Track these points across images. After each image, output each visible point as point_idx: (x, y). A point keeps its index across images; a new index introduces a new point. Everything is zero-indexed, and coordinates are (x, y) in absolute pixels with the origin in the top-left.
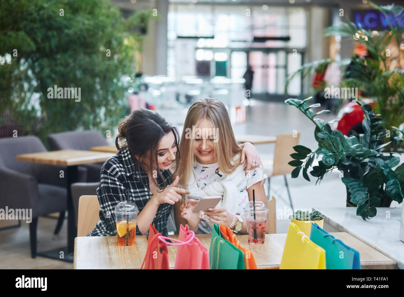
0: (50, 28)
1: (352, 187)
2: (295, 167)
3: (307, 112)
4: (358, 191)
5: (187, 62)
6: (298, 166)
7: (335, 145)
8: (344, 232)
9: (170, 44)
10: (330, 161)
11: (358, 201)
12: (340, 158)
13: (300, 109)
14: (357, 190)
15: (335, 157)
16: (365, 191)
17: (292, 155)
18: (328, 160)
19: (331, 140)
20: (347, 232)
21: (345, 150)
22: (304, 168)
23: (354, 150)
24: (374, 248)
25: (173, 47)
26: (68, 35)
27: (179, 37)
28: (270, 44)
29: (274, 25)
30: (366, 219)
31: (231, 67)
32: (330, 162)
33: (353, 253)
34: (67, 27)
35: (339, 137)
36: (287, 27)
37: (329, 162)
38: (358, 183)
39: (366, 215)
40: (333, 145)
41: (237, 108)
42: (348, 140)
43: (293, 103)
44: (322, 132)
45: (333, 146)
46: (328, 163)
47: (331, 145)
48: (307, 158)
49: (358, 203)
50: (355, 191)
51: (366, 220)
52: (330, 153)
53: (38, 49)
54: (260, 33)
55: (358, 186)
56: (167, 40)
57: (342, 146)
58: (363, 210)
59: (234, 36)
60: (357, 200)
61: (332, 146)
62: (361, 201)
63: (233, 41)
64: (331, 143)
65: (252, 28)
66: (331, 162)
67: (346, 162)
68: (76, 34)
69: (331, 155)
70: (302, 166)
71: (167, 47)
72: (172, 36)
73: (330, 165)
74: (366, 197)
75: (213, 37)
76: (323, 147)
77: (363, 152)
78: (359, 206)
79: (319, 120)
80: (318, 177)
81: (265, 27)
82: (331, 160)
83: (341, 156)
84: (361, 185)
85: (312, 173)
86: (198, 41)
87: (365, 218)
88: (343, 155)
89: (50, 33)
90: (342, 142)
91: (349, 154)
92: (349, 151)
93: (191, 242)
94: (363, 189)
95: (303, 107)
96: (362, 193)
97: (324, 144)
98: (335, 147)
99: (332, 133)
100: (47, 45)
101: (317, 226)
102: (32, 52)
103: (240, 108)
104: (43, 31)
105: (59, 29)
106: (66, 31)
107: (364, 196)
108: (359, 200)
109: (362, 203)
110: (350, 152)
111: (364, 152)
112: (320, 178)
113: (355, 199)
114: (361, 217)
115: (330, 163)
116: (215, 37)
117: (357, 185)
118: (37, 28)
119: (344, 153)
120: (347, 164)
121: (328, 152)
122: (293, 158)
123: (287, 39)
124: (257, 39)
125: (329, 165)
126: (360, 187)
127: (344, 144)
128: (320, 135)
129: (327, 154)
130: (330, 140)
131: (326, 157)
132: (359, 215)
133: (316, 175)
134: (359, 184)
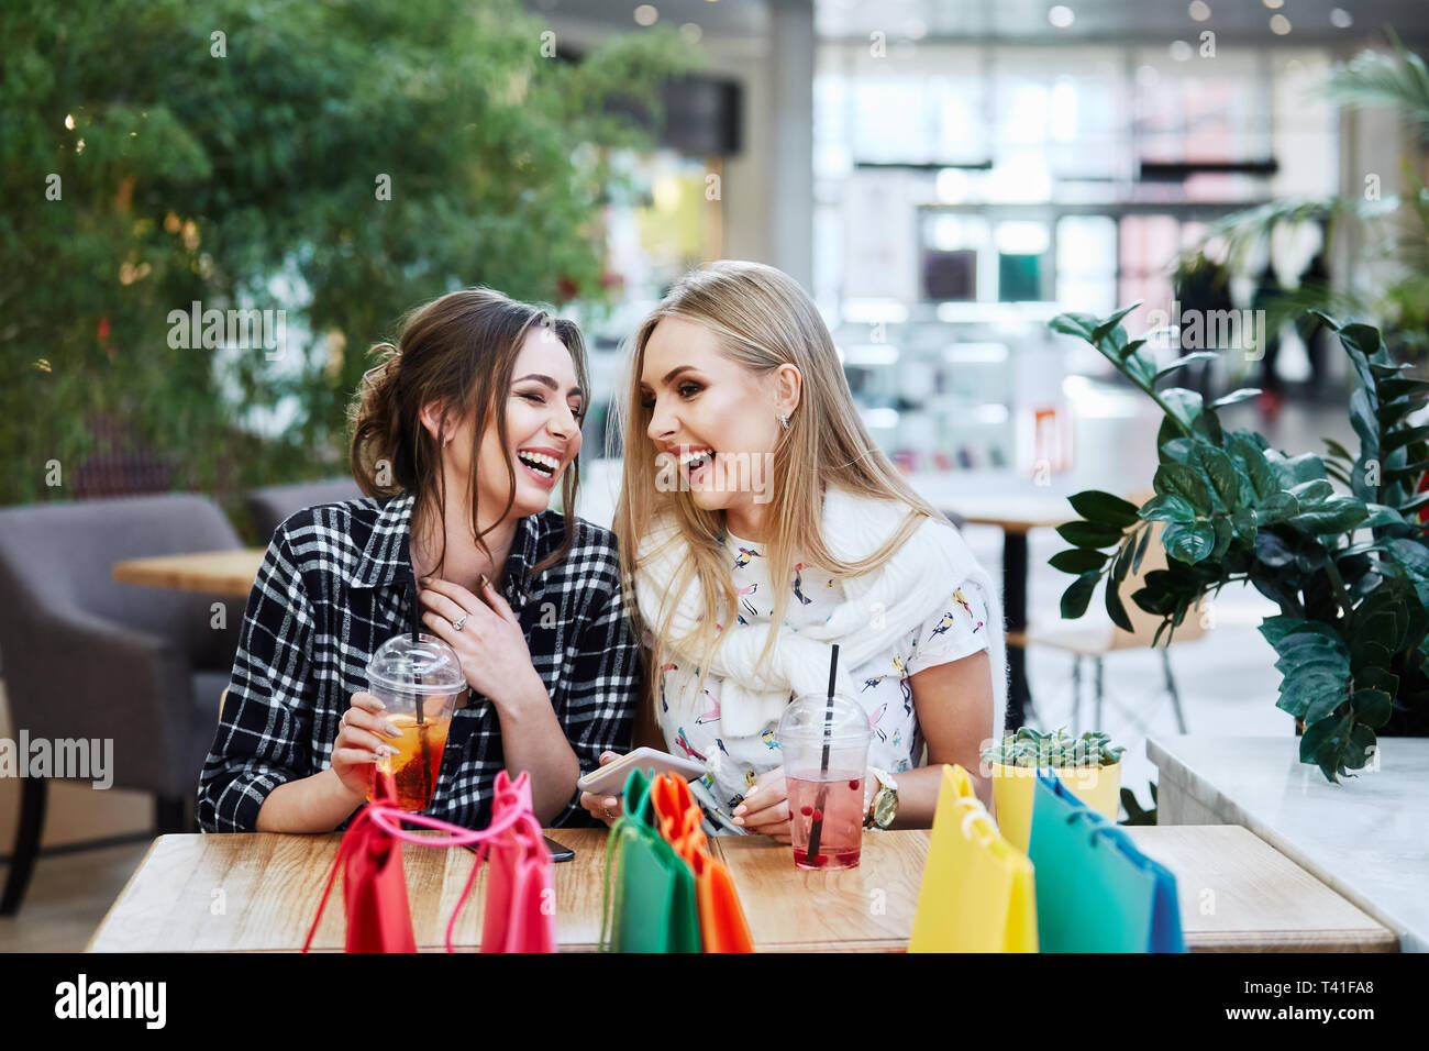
0: (274, 96)
1: (1290, 651)
2: (1074, 578)
3: (1131, 359)
4: (1310, 665)
5: (884, 256)
6: (1087, 574)
7: (1221, 483)
8: (1238, 823)
9: (823, 190)
10: (1194, 547)
11: (1308, 707)
12: (1235, 534)
13: (1100, 348)
14: (1307, 661)
15: (1215, 530)
16: (1340, 666)
17: (1066, 530)
18: (1186, 541)
19: (1207, 465)
20: (1247, 826)
21: (1263, 504)
22: (1110, 578)
23: (1293, 501)
24: (1328, 880)
25: (836, 204)
26: (339, 123)
27: (863, 166)
28: (1203, 188)
29: (1220, 118)
30: (1338, 775)
31: (1055, 274)
32: (1194, 551)
33: (1151, 878)
34: (338, 93)
35: (1240, 455)
36: (1270, 124)
37: (1189, 550)
38: (1316, 634)
39: (1338, 762)
40: (1215, 483)
41: (1039, 416)
42: (1279, 467)
43: (1076, 326)
44: (1182, 440)
45: (1211, 488)
46: (1186, 554)
47: (1202, 484)
48: (1123, 540)
49: (1309, 712)
50: (1298, 665)
51: (1337, 782)
52: (1197, 514)
53: (225, 176)
54: (1166, 150)
55: (1314, 648)
56: (809, 177)
57: (1250, 488)
58: (1326, 741)
59: (1069, 162)
60: (1307, 701)
61: (1206, 486)
62: (1321, 705)
63: (1066, 179)
64: (1206, 479)
65: (1138, 129)
66: (1199, 551)
67: (1276, 554)
68: (369, 116)
69: (1202, 525)
70: (1102, 570)
71: (811, 202)
72: (831, 159)
73: (1193, 560)
74: (1340, 690)
75: (986, 166)
76: (1172, 493)
77: (1334, 511)
78: (1311, 724)
79: (1181, 396)
80: (1166, 616)
81: (1185, 128)
82: (1201, 540)
83: (1241, 526)
84: (1332, 643)
85: (1140, 598)
86: (934, 180)
87: (1334, 771)
88: (1250, 521)
89: (271, 115)
90: (1253, 472)
91: (1273, 518)
92: (1275, 508)
93: (500, 836)
94: (1337, 658)
95: (1112, 341)
96: (1328, 674)
97: (1174, 482)
98: (1219, 493)
99: (1225, 442)
100: (258, 158)
101: (1053, 781)
102: (198, 185)
103: (1051, 413)
104: (245, 107)
105: (307, 101)
106: (333, 106)
107: (1336, 686)
108: (1313, 700)
109: (1324, 712)
110: (1279, 511)
111: (1338, 513)
112: (1170, 617)
113: (1297, 697)
114: (1317, 767)
115: (1193, 555)
116: (994, 166)
117: (1313, 645)
118: (221, 95)
119: (1255, 514)
120: (1277, 562)
121: (1191, 512)
122: (1069, 539)
123: (1265, 168)
124: (1153, 171)
125: (1188, 562)
126: (1322, 651)
127: (1259, 482)
128: (1175, 447)
129: (1186, 517)
130: (1204, 465)
131: (1181, 532)
132: (1311, 760)
133: (1155, 607)
134: (1325, 641)
